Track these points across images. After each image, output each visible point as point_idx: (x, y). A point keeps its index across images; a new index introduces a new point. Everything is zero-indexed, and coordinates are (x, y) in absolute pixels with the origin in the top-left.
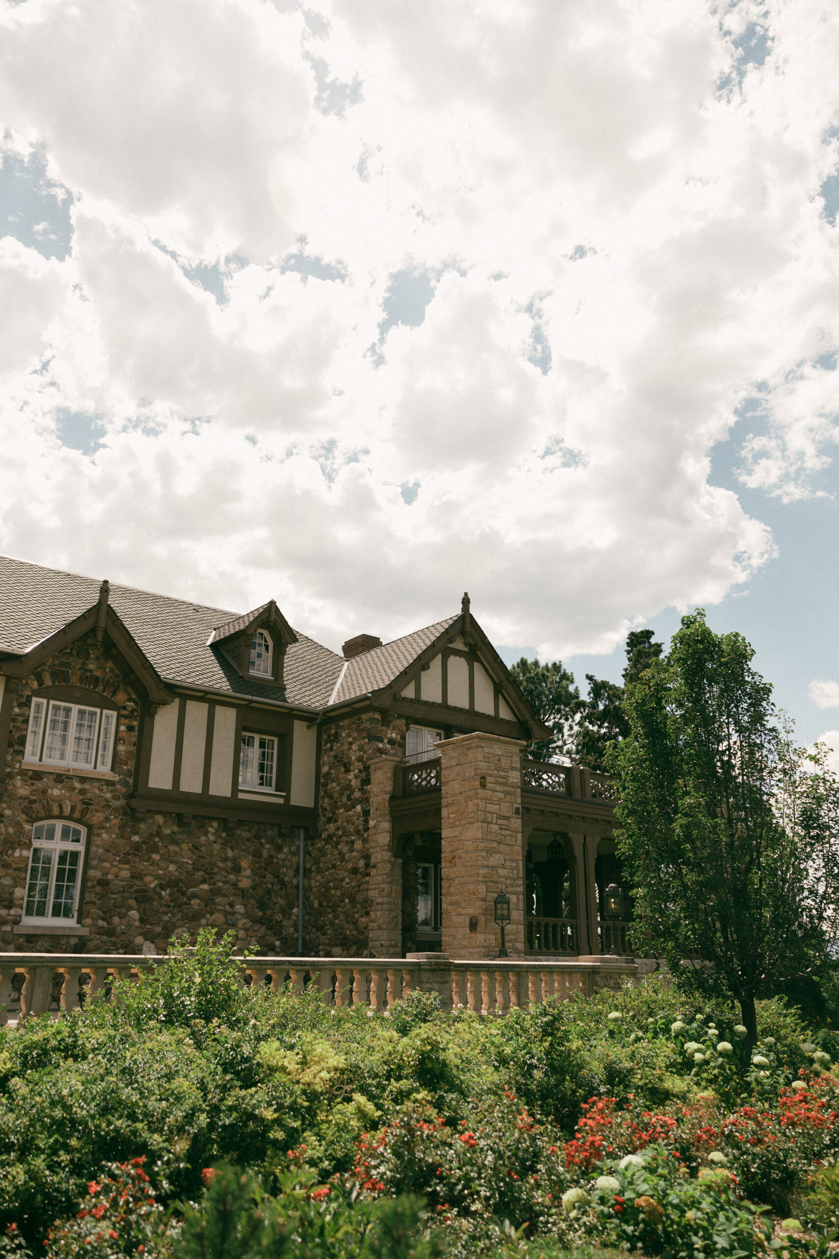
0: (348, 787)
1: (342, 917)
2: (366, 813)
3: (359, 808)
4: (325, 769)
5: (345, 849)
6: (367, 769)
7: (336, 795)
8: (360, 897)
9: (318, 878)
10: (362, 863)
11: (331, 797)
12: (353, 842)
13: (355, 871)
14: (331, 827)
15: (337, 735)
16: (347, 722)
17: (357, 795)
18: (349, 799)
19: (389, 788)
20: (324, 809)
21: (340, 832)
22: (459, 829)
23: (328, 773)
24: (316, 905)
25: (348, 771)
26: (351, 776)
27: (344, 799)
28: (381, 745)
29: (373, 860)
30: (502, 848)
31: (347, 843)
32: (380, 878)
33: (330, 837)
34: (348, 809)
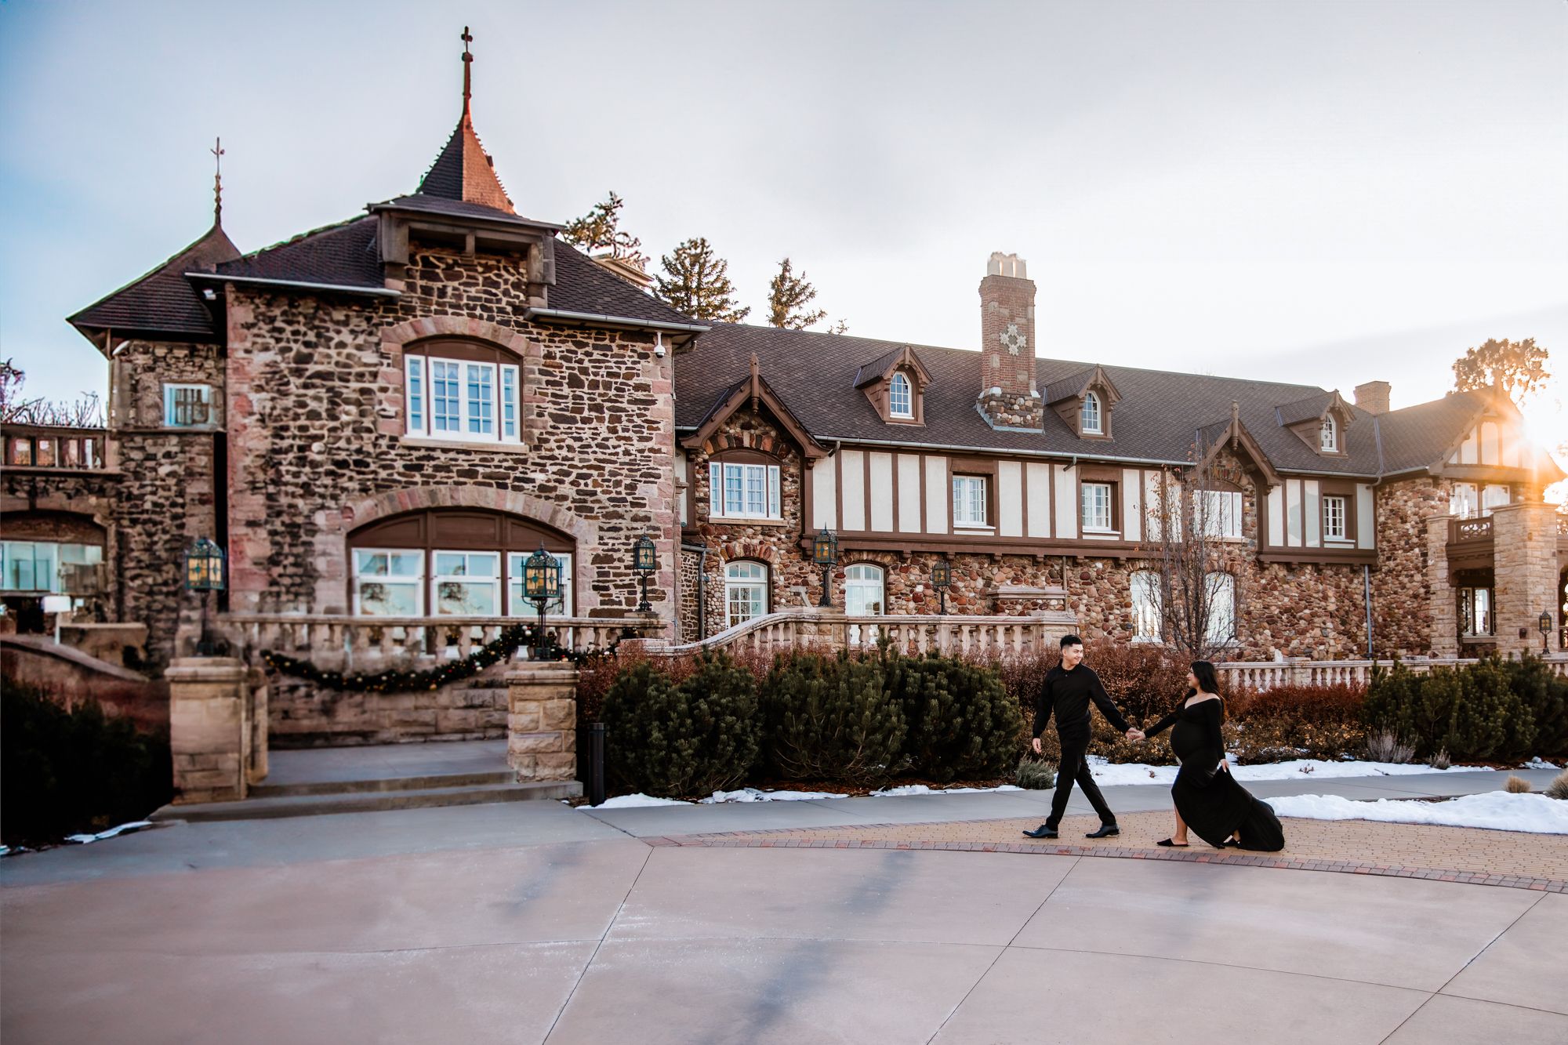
0: (1406, 534)
1: (1406, 629)
2: (1424, 555)
3: (1417, 550)
4: (1382, 519)
5: (1406, 580)
6: (1423, 522)
7: (1394, 540)
8: (1421, 614)
9: (1381, 600)
10: (1422, 591)
11: (1389, 541)
12: (1412, 576)
13: (1415, 596)
14: (1392, 564)
15: (1391, 494)
16: (1401, 483)
17: (1415, 540)
18: (1407, 543)
19: (1446, 537)
20: (1383, 550)
21: (1400, 568)
22: (1509, 569)
23: (1385, 523)
24: (1380, 619)
25: (1404, 522)
26: (1408, 526)
27: (1403, 543)
28: (1433, 503)
29: (1432, 589)
30: (1544, 580)
31: (1407, 576)
32: (1439, 602)
33: (1390, 571)
34: (1406, 551)
